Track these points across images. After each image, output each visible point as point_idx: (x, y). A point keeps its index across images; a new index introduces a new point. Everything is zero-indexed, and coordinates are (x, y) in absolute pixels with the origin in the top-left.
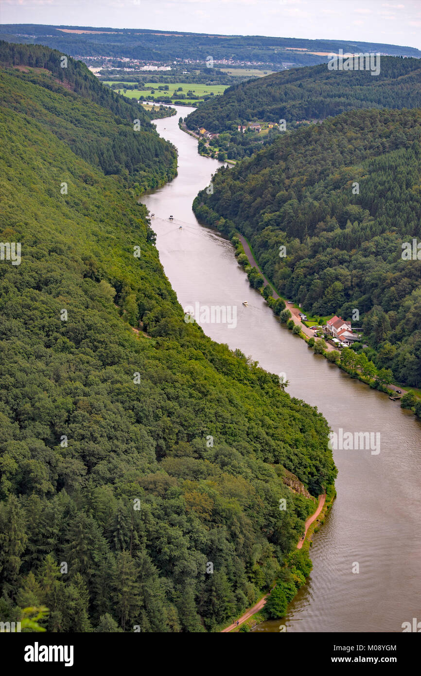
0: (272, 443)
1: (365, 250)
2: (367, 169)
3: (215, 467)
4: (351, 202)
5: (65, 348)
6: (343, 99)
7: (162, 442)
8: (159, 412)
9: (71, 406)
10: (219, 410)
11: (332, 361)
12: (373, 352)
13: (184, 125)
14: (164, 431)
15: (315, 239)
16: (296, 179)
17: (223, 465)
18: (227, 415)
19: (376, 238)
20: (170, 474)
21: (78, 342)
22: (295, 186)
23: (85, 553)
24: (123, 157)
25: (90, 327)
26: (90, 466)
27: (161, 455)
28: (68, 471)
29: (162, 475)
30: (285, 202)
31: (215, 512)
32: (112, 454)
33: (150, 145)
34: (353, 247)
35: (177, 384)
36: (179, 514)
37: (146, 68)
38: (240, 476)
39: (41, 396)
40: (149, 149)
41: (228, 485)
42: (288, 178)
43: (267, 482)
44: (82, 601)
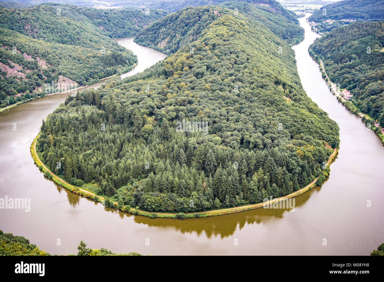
0: (322, 134)
1: (356, 69)
2: (359, 42)
3: (306, 143)
4: (353, 54)
5: (268, 106)
7: (292, 134)
8: (292, 126)
9: (269, 124)
10: (309, 125)
11: (343, 104)
12: (355, 102)
13: (308, 20)
14: (293, 131)
15: (342, 65)
16: (338, 44)
17: (308, 141)
18: (310, 126)
19: (359, 66)
20: (294, 145)
21: (272, 104)
22: (337, 46)
23: (270, 167)
24: (289, 34)
25: (275, 100)
26: (273, 141)
27: (292, 137)
28: (267, 142)
29: (291, 145)
30: (334, 51)
31: (304, 156)
32: (279, 138)
33: (297, 30)
34: (352, 68)
35: (297, 118)
36: (295, 157)
38: (312, 145)
39: (261, 120)
40: (296, 31)
41: (309, 148)
42: (336, 43)
43: (319, 146)
44: (268, 180)
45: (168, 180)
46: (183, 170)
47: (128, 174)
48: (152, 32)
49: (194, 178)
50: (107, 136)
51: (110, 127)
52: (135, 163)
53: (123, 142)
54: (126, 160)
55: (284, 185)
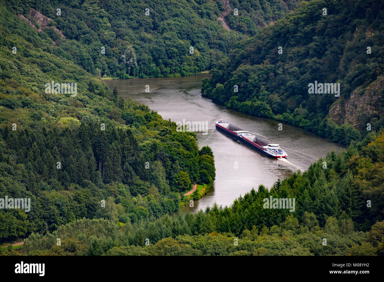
48: (302, 49)
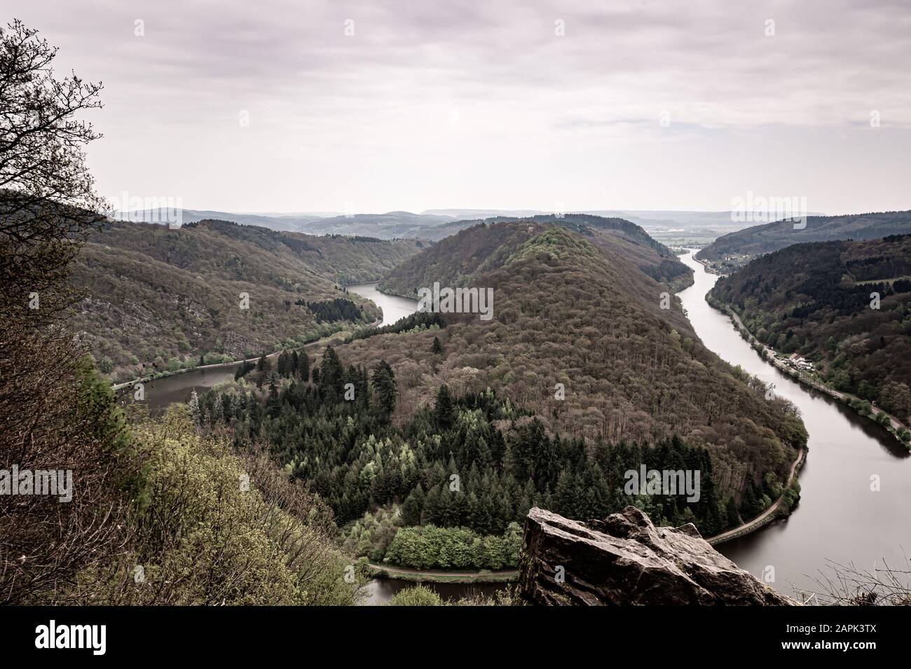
2: (808, 274)
3: (742, 430)
4: (800, 292)
6: (785, 241)
7: (710, 414)
12: (820, 373)
13: (695, 258)
15: (780, 313)
17: (747, 428)
37: (670, 230)
38: (756, 434)
40: (677, 269)
45: (453, 500)
46: (486, 480)
47: (364, 493)
49: (511, 495)
50: (321, 424)
51: (328, 409)
52: (382, 471)
53: (354, 434)
54: (360, 465)
55: (709, 511)
